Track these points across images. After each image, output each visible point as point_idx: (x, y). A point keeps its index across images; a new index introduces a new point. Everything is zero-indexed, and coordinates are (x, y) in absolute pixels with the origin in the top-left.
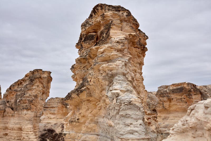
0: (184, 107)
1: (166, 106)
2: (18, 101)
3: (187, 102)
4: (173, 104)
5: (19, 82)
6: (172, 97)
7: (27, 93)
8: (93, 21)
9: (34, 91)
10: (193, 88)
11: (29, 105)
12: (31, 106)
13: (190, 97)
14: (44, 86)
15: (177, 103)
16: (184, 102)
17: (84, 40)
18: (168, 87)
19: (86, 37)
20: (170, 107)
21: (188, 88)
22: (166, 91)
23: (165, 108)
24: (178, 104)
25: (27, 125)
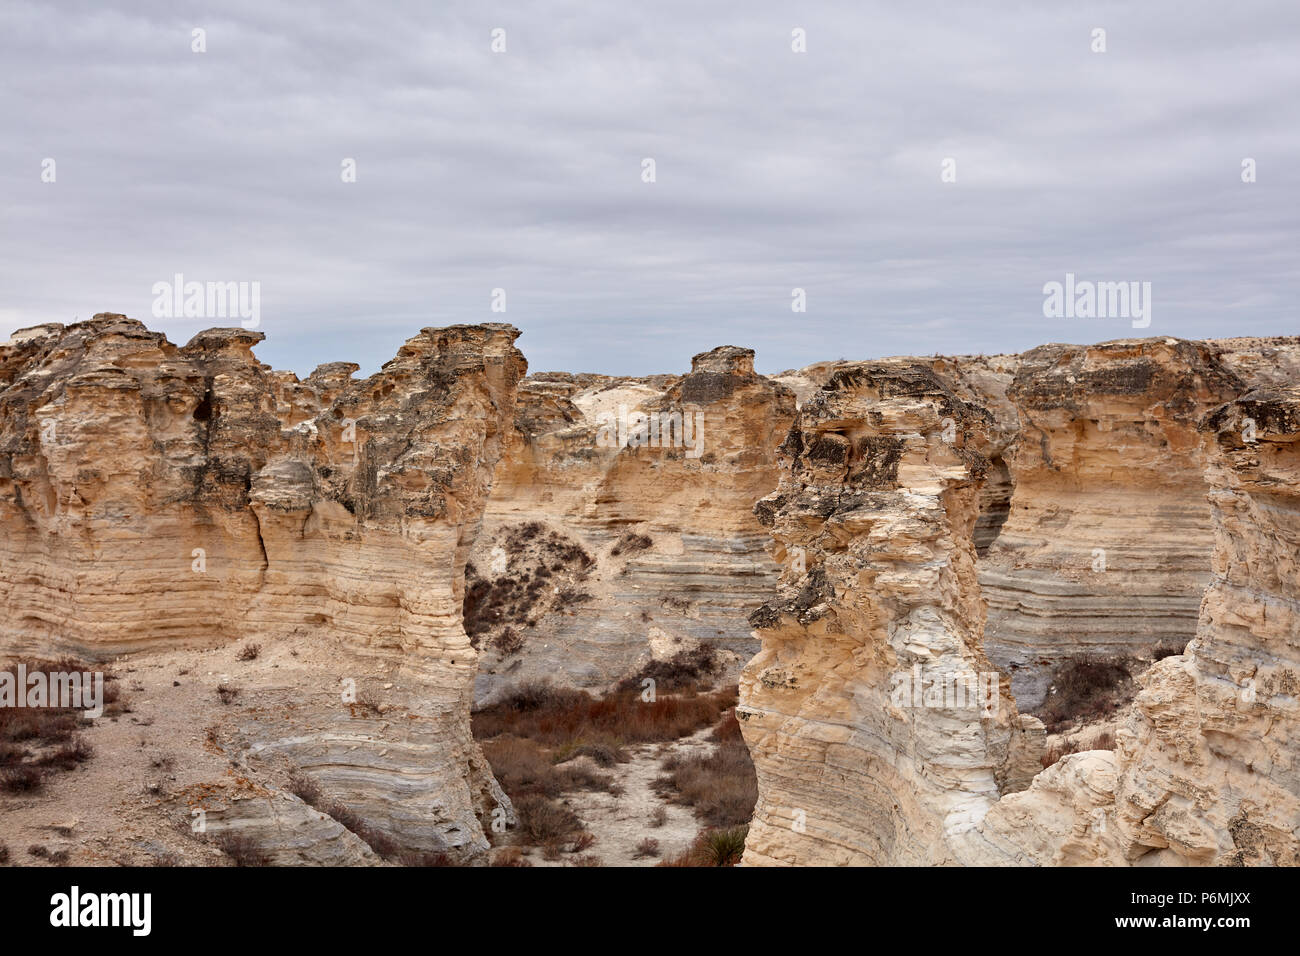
0: (1151, 465)
1: (1060, 454)
2: (381, 474)
3: (1169, 443)
4: (1093, 447)
5: (380, 383)
6: (1094, 415)
7: (422, 440)
8: (841, 409)
9: (454, 432)
10: (1201, 373)
11: (435, 497)
12: (444, 500)
13: (1187, 415)
14: (492, 403)
15: (1118, 444)
16: (1154, 440)
17: (811, 452)
18: (1074, 356)
19: (817, 443)
20: (1078, 459)
21: (1176, 370)
22: (1062, 379)
23: (1057, 462)
24: (1122, 448)
25: (428, 587)
